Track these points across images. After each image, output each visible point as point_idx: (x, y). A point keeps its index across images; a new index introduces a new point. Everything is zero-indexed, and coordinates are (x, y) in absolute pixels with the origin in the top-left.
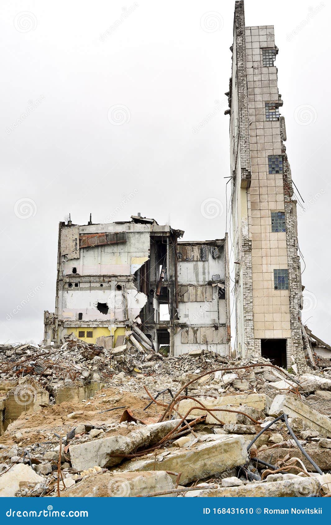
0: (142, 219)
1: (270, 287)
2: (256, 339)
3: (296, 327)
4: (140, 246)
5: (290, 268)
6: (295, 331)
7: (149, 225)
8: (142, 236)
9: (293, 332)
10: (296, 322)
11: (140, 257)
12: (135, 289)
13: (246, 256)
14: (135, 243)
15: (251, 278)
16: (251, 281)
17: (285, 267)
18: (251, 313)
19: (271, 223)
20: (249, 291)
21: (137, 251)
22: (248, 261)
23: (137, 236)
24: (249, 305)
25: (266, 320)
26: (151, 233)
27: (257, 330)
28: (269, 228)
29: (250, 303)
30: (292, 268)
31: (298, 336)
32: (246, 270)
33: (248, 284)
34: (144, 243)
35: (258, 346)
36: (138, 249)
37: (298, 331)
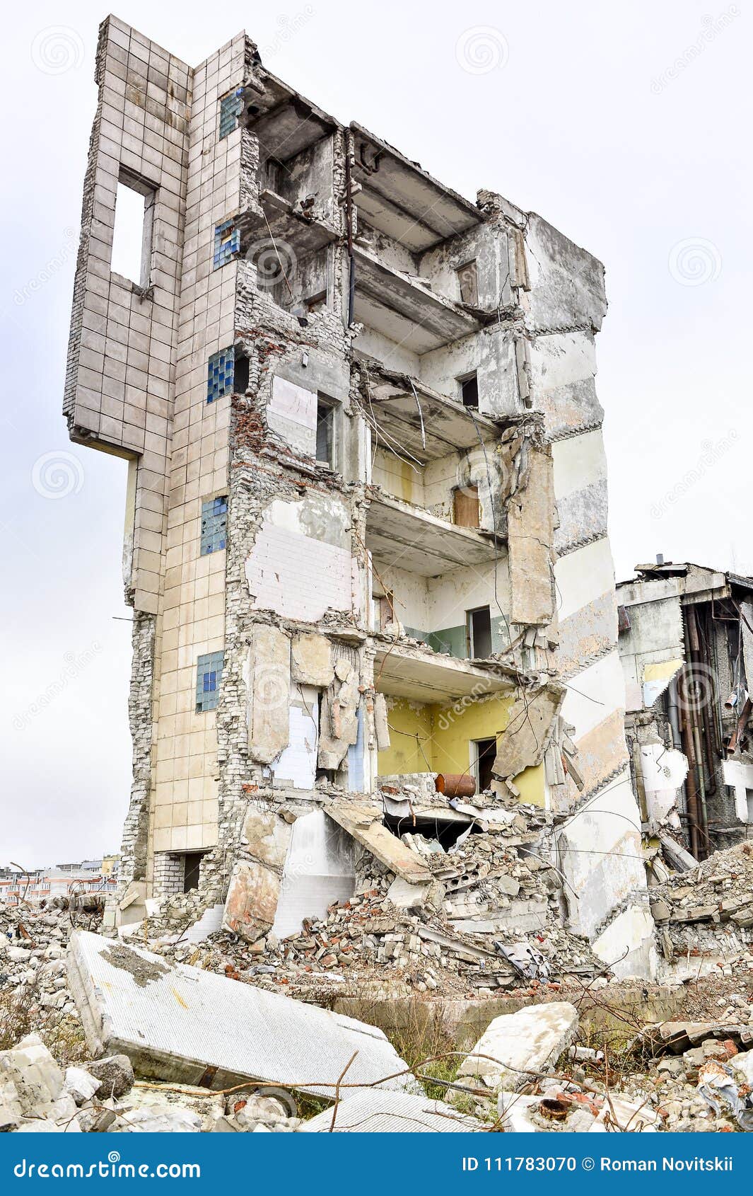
0: (660, 569)
1: (188, 707)
2: (158, 853)
3: (229, 815)
4: (661, 634)
5: (228, 646)
6: (226, 825)
7: (674, 581)
8: (663, 609)
9: (222, 830)
10: (231, 798)
11: (664, 661)
12: (658, 742)
13: (142, 632)
14: (648, 629)
15: (151, 688)
16: (148, 695)
17: (218, 646)
18: (143, 782)
19: (200, 533)
20: (144, 725)
21: (655, 648)
22: (145, 645)
23: (651, 610)
24: (144, 761)
25: (176, 799)
26: (682, 597)
27: (159, 828)
28: (196, 545)
29: (144, 755)
30: (232, 646)
31: (230, 841)
32: (141, 670)
33: (141, 706)
34: (668, 625)
35: (158, 874)
36: (656, 642)
37: (233, 825)
